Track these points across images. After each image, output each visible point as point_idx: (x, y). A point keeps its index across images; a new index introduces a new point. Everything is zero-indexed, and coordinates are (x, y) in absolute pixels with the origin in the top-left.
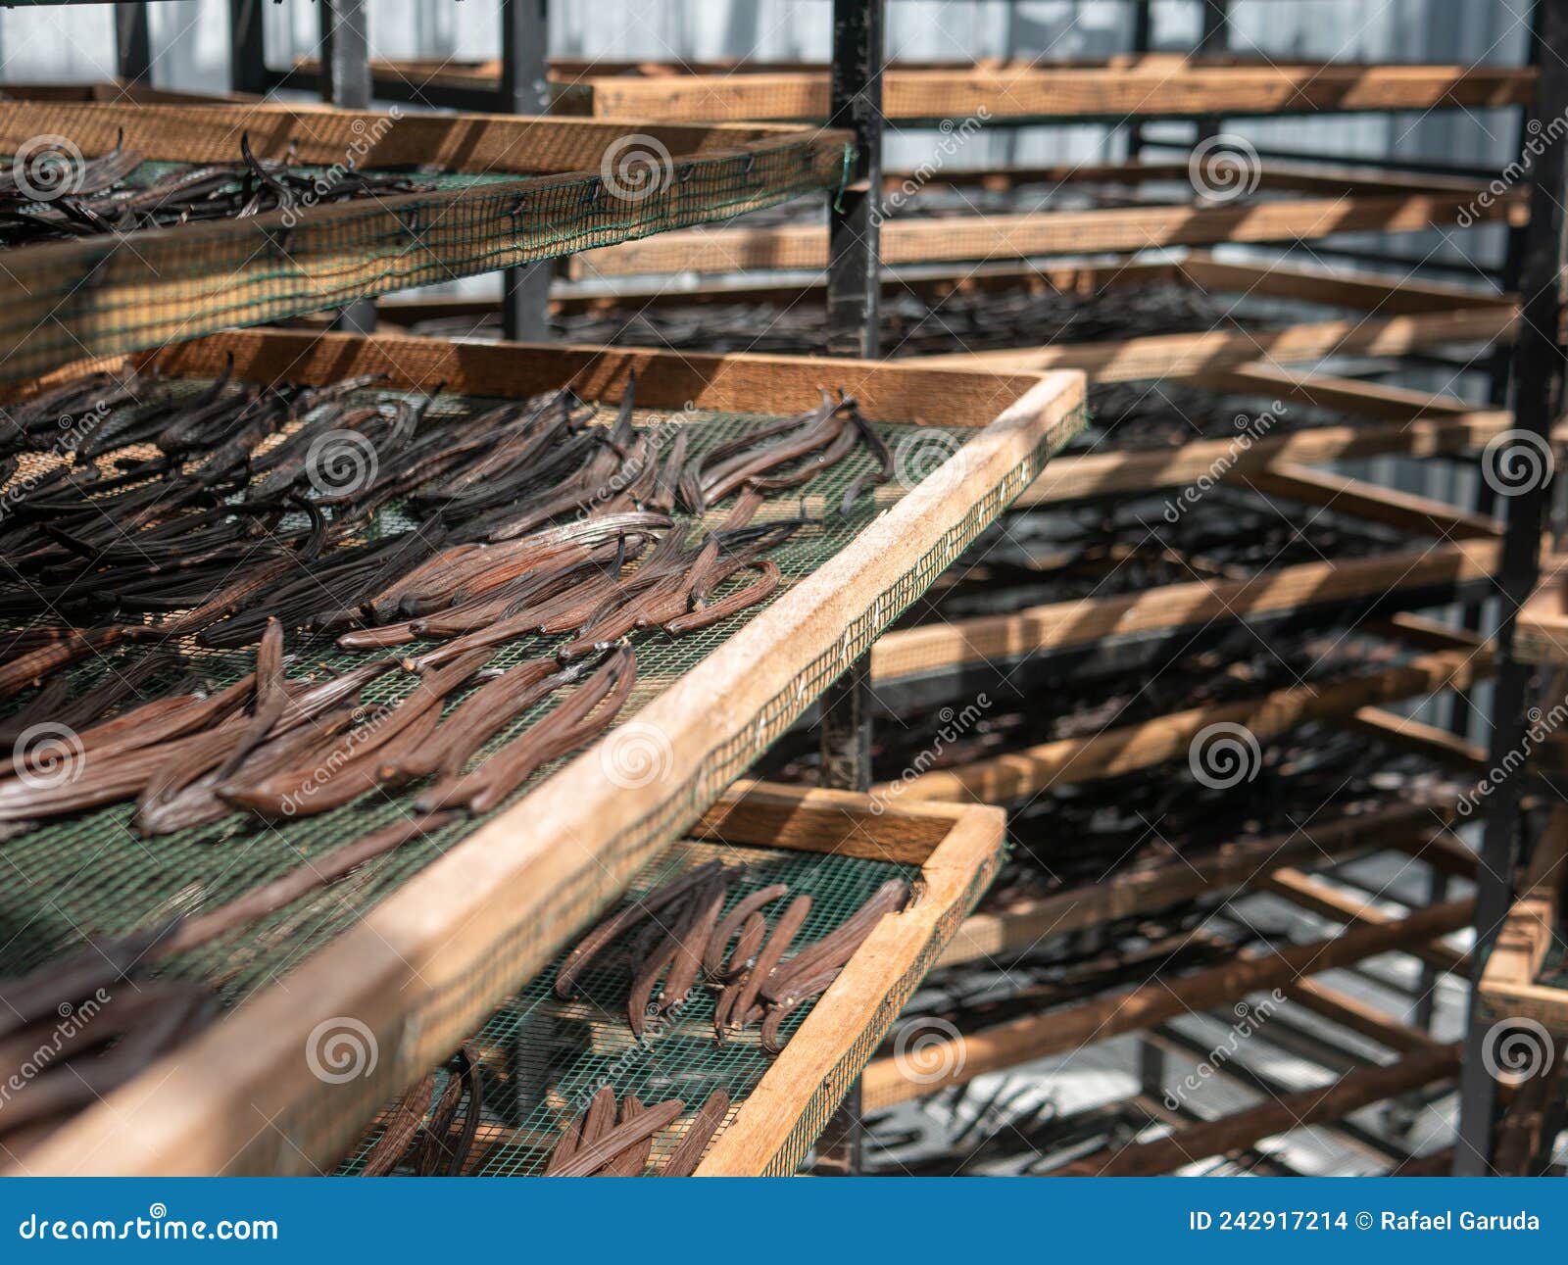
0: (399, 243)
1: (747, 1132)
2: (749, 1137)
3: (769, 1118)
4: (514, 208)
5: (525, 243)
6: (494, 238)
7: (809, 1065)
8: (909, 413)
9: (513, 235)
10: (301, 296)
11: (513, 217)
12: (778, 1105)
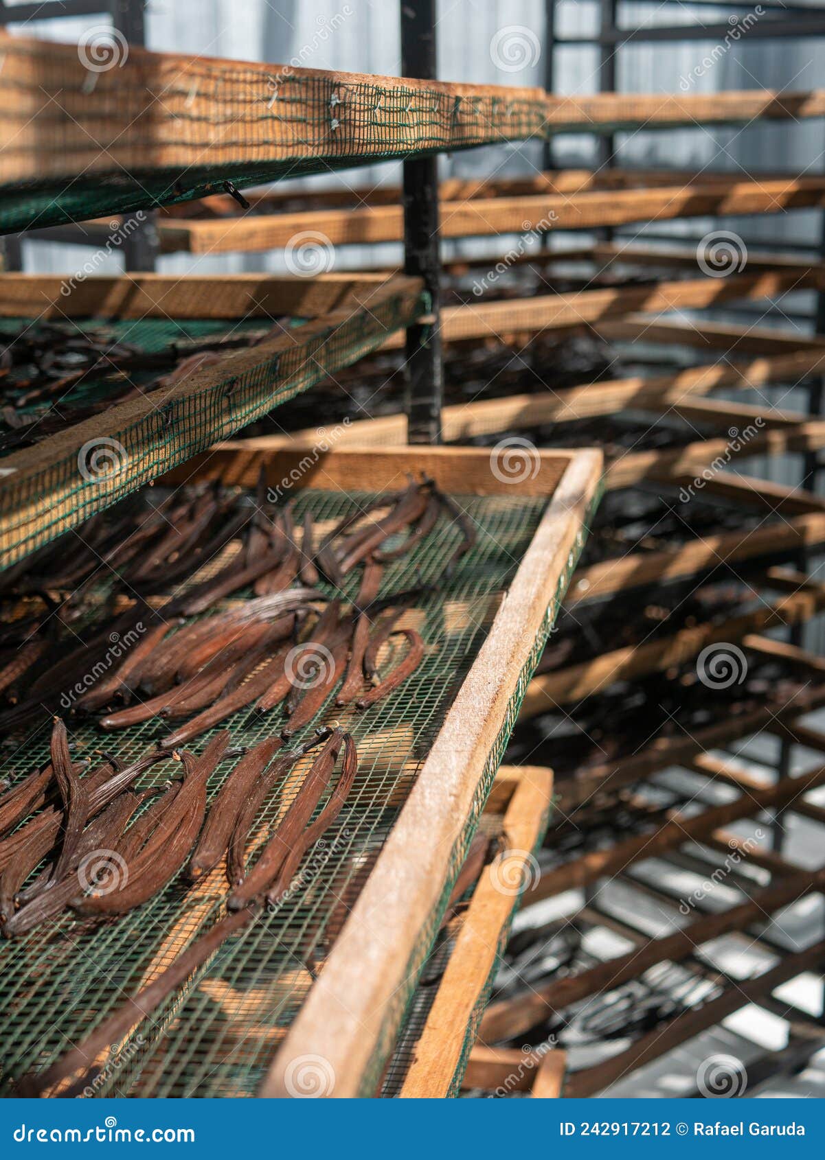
0: (161, 437)
1: (427, 1069)
2: (429, 1073)
3: (441, 1054)
4: (229, 390)
5: (239, 414)
6: (218, 416)
7: (460, 1004)
8: (473, 486)
9: (229, 411)
10: (104, 496)
11: (229, 397)
12: (445, 1042)
